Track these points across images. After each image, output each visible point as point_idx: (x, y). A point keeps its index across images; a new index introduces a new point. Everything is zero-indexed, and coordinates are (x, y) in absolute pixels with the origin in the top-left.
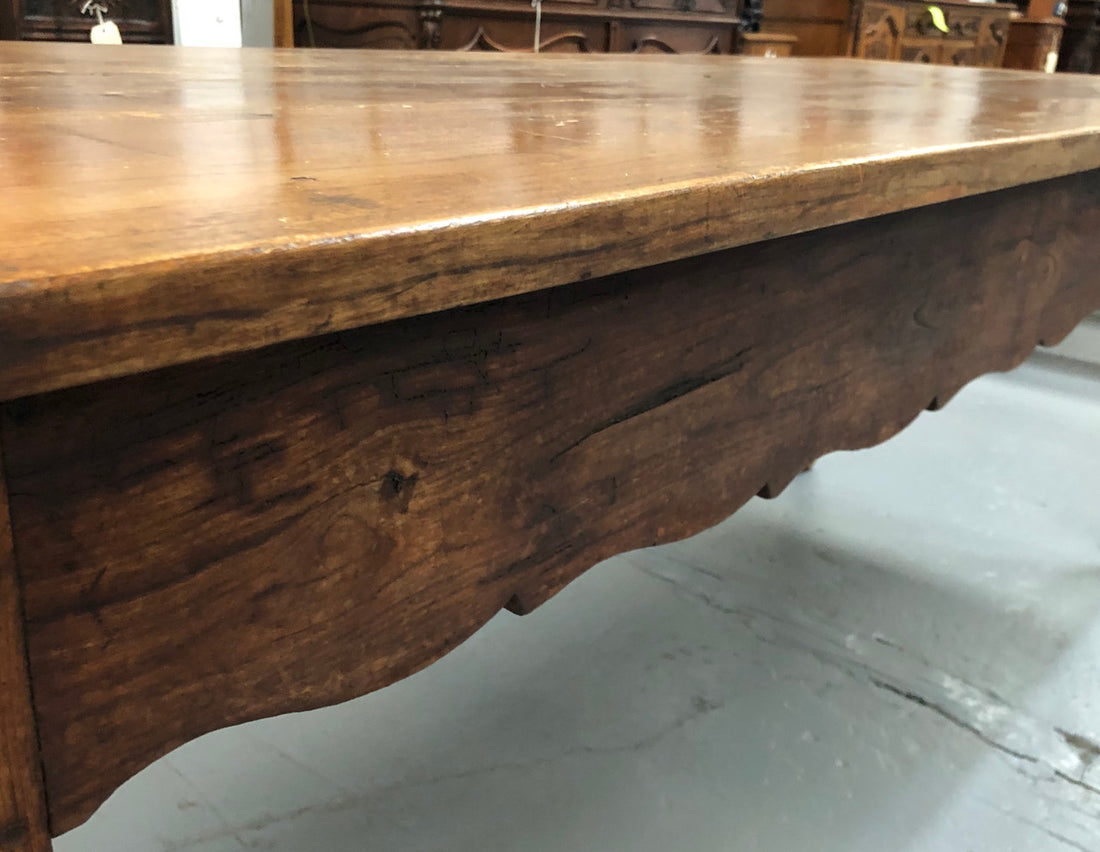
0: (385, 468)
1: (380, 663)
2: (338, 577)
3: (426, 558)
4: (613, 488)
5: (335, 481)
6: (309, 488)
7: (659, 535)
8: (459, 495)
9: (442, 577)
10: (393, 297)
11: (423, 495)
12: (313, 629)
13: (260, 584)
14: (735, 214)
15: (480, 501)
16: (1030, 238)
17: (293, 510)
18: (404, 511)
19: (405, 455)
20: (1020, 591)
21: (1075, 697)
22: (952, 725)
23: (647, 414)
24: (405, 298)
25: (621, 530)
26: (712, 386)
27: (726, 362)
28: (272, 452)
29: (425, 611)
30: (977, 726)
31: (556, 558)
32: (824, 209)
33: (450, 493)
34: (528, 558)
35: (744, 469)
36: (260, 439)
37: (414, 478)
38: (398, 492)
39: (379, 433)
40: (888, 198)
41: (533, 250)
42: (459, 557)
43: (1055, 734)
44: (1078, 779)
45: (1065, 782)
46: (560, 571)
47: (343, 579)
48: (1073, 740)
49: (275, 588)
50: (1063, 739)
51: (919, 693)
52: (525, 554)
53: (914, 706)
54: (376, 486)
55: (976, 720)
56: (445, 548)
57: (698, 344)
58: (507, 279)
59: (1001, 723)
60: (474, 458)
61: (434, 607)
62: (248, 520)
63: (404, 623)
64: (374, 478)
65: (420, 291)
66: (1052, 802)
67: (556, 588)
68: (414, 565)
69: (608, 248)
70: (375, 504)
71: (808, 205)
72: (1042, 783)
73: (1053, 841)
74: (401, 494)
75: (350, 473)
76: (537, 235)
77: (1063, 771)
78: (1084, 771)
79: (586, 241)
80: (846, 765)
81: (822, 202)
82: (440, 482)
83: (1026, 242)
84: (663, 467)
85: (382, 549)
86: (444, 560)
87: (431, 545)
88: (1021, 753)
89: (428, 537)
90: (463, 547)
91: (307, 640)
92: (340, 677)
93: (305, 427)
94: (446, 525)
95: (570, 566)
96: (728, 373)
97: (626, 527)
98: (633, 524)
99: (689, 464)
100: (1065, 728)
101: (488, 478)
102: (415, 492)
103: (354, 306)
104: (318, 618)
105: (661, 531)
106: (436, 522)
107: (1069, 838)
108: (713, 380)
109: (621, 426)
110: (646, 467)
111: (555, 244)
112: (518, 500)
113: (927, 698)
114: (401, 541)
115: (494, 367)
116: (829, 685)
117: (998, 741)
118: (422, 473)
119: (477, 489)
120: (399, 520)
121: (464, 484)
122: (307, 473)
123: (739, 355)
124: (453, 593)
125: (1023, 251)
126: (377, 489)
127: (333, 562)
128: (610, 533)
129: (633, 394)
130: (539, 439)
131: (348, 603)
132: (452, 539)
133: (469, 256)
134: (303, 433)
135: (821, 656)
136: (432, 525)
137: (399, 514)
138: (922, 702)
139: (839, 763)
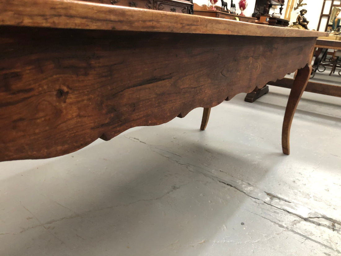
0: (58, 88)
1: (59, 148)
2: (43, 119)
3: (73, 118)
4: (134, 106)
5: (40, 89)
6: (31, 90)
7: (149, 123)
8: (83, 100)
9: (79, 125)
10: (46, 19)
11: (71, 98)
12: (35, 134)
13: (15, 117)
14: (161, 21)
15: (90, 103)
16: (252, 57)
17: (26, 95)
18: (65, 102)
19: (64, 84)
20: (257, 159)
21: (269, 184)
22: (238, 191)
23: (143, 86)
24: (51, 20)
25: (137, 120)
26: (163, 81)
27: (167, 75)
28: (17, 76)
29: (73, 134)
30: (245, 192)
31: (116, 125)
32: (189, 27)
33: (80, 99)
34: (107, 123)
35: (174, 108)
36: (13, 71)
37: (67, 93)
38: (62, 96)
39: (55, 76)
40: (208, 29)
41: (95, 16)
42: (85, 119)
43: (264, 193)
44: (269, 204)
45: (266, 204)
46: (118, 129)
47: (45, 120)
48: (268, 194)
49: (21, 119)
50: (266, 194)
51: (230, 184)
52: (107, 122)
53: (229, 187)
54: (55, 93)
55: (245, 190)
56: (79, 116)
57: (158, 68)
58: (87, 23)
59: (251, 191)
60: (87, 90)
61: (76, 134)
62: (10, 96)
63: (67, 137)
64: (53, 90)
65: (56, 20)
66: (262, 209)
67: (117, 134)
68: (69, 119)
69: (121, 22)
70: (55, 99)
71: (184, 25)
72: (260, 205)
73: (263, 219)
74: (63, 97)
75: (45, 87)
76: (96, 12)
77: (265, 202)
78: (271, 201)
79: (113, 17)
80: (211, 202)
81: (188, 25)
82: (77, 95)
83: (251, 58)
84: (150, 103)
85: (58, 113)
86: (80, 120)
87: (75, 114)
88: (255, 198)
89: (73, 112)
90: (85, 117)
91: (33, 137)
92: (46, 150)
93: (29, 70)
94: (79, 109)
95: (122, 127)
96: (168, 79)
97: (139, 119)
98: (141, 118)
99: (157, 103)
100: (266, 192)
101: (93, 97)
102: (68, 97)
103: (32, 19)
104: (37, 131)
105: (150, 122)
106: (76, 107)
107: (267, 218)
108: (163, 80)
109: (135, 88)
110: (144, 102)
111: (102, 16)
112: (103, 105)
113: (232, 185)
114: (64, 111)
115: (93, 62)
116: (207, 182)
117: (250, 195)
118: (70, 91)
119: (89, 99)
120: (63, 105)
121: (85, 97)
122: (30, 85)
123: (170, 74)
124: (83, 130)
125: (251, 60)
126: (55, 94)
127: (41, 114)
128: (134, 120)
129: (139, 79)
130: (109, 88)
131: (47, 128)
132: (82, 113)
133: (73, 12)
134: (28, 71)
135: (206, 175)
136: (74, 108)
137: (63, 103)
138: (231, 186)
139: (210, 202)
